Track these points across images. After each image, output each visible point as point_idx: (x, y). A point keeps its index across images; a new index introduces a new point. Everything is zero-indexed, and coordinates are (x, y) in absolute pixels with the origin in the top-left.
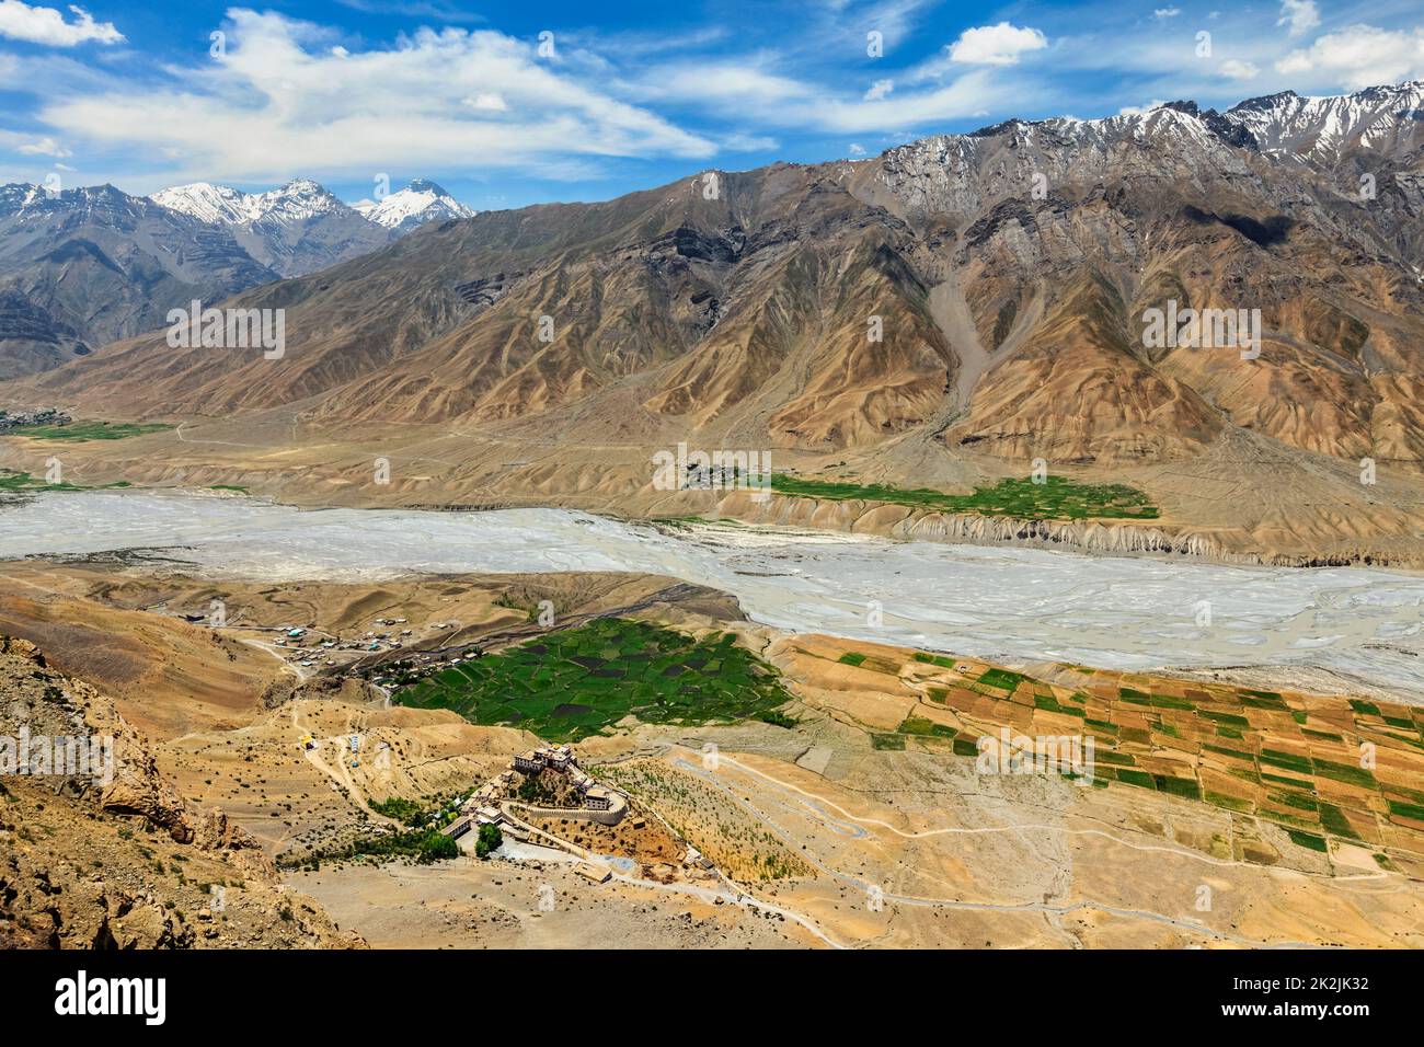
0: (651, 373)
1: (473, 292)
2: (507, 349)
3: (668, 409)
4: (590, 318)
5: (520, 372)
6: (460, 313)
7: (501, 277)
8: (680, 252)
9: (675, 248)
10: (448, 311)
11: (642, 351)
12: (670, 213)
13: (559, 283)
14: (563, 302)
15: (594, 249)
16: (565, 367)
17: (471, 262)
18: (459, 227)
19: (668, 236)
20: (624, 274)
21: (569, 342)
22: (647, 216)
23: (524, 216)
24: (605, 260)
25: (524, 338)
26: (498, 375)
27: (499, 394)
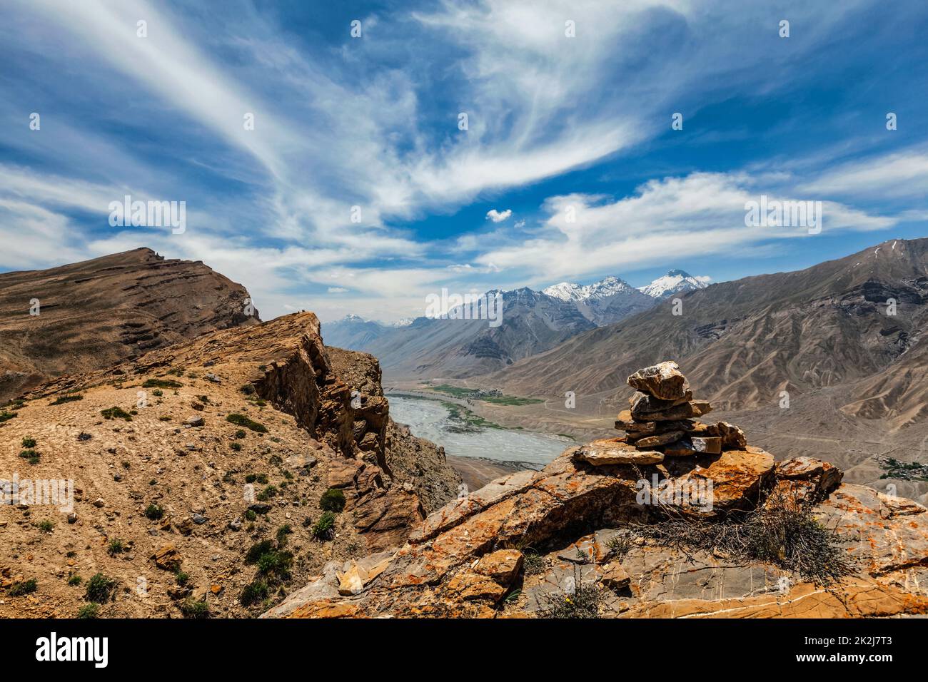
0: (845, 386)
1: (705, 332)
2: (729, 366)
3: (863, 414)
4: (791, 347)
5: (737, 382)
6: (697, 344)
7: (725, 322)
8: (867, 299)
9: (863, 297)
10: (690, 343)
11: (836, 370)
12: (857, 273)
13: (767, 324)
14: (770, 336)
15: (794, 301)
16: (772, 380)
17: (705, 313)
18: (697, 294)
19: (856, 289)
20: (819, 316)
21: (775, 362)
22: (838, 276)
23: (740, 285)
24: (802, 308)
25: (740, 359)
26: (723, 382)
27: (723, 394)
